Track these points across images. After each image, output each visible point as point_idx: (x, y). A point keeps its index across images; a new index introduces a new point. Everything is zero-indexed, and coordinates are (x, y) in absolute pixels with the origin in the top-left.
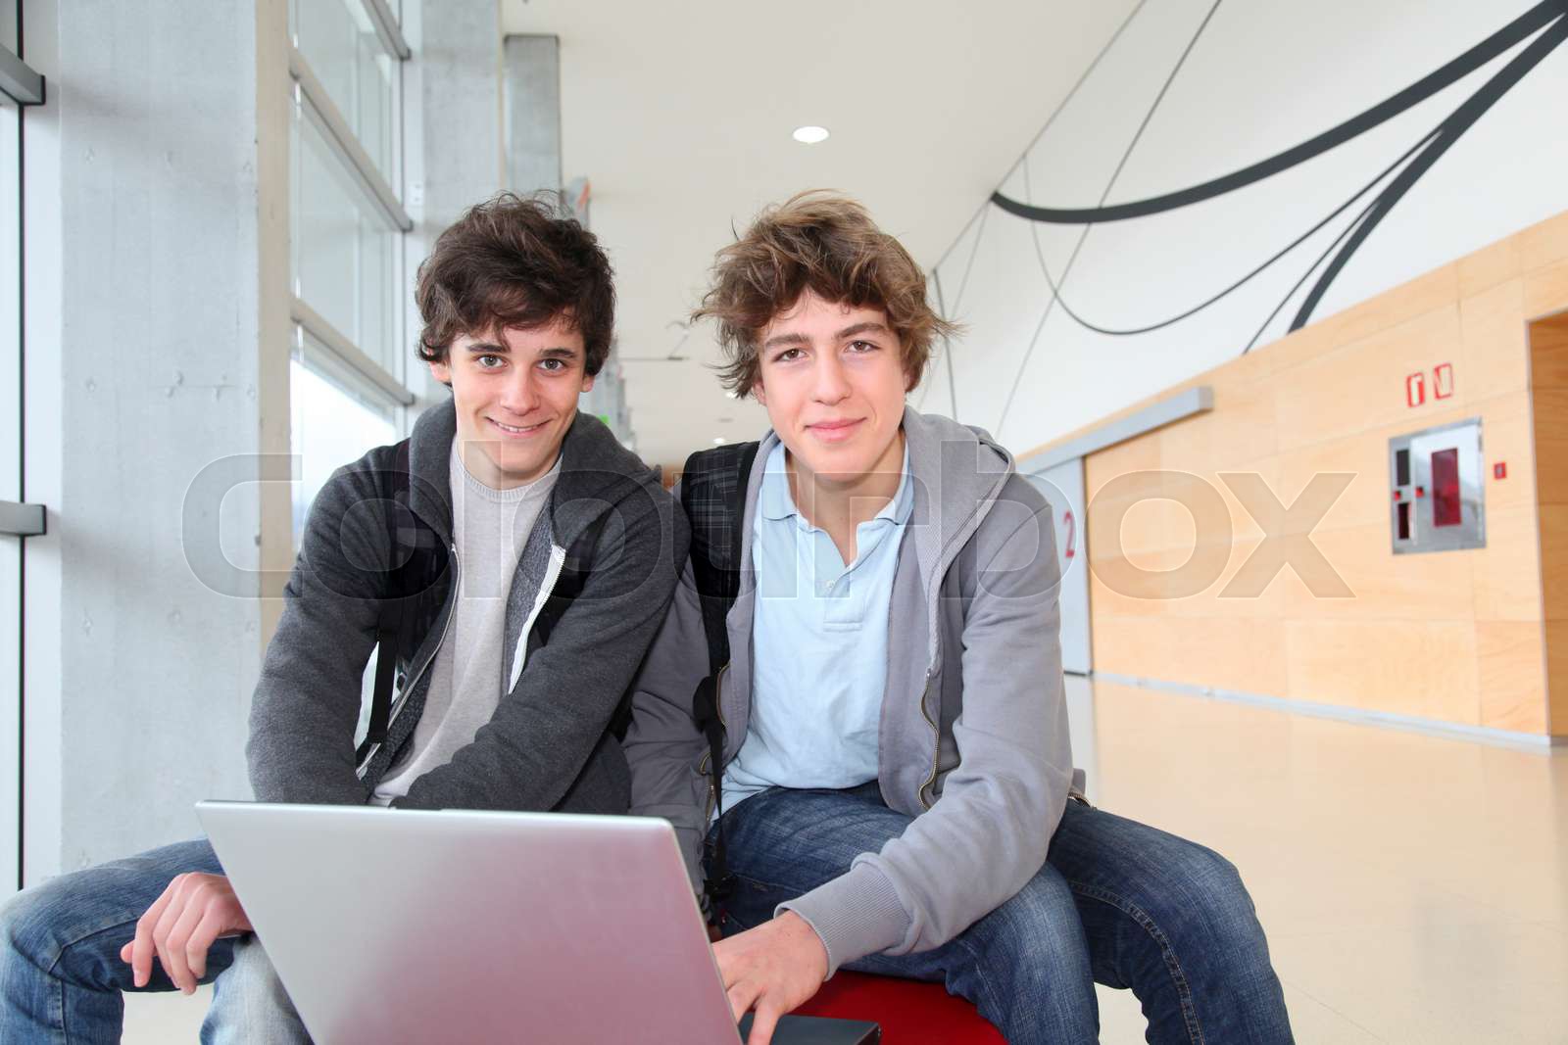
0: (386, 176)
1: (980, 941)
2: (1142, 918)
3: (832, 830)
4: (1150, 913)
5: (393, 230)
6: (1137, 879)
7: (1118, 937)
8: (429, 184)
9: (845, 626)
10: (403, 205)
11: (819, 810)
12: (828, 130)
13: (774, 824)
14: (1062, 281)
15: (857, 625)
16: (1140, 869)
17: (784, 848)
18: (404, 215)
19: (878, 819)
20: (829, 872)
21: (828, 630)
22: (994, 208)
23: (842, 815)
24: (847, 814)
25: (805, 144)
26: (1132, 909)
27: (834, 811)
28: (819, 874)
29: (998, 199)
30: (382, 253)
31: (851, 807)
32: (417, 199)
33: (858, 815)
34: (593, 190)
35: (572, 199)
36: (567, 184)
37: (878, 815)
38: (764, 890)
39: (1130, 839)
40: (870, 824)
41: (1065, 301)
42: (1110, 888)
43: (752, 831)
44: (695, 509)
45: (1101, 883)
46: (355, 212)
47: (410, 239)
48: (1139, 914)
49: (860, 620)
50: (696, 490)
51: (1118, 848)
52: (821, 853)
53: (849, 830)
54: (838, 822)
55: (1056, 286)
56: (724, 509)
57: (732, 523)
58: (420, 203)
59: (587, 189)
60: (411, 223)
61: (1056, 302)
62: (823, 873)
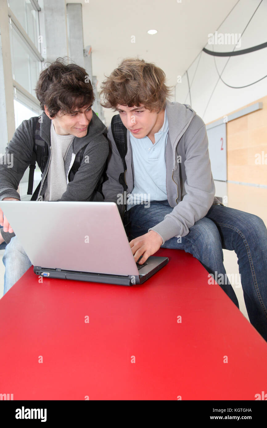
0: (36, 46)
1: (194, 239)
2: (239, 232)
3: (157, 213)
4: (241, 231)
5: (39, 61)
6: (238, 222)
7: (232, 237)
8: (48, 47)
9: (154, 159)
10: (41, 54)
11: (154, 208)
12: (157, 30)
13: (143, 211)
14: (222, 73)
15: (157, 159)
16: (239, 220)
17: (145, 217)
18: (41, 57)
19: (169, 210)
20: (156, 223)
21: (149, 161)
22: (204, 53)
23: (160, 209)
24: (161, 208)
25: (151, 35)
26: (236, 230)
27: (157, 208)
28: (154, 223)
29: (205, 50)
30: (36, 68)
31: (162, 207)
32: (45, 52)
33: (164, 209)
34: (93, 49)
35: (87, 52)
36: (85, 48)
37: (168, 209)
38: (140, 227)
39: (236, 213)
40: (167, 211)
41: (223, 79)
42: (231, 225)
43: (137, 213)
44: (115, 130)
45: (229, 223)
46: (28, 56)
47: (43, 64)
48: (238, 231)
49: (158, 158)
50: (115, 125)
51: (233, 215)
52: (154, 218)
53: (161, 212)
54: (158, 211)
55: (220, 75)
56: (122, 130)
57: (124, 133)
58: (46, 53)
59: (91, 49)
60: (43, 59)
61: (220, 80)
62: (155, 223)
